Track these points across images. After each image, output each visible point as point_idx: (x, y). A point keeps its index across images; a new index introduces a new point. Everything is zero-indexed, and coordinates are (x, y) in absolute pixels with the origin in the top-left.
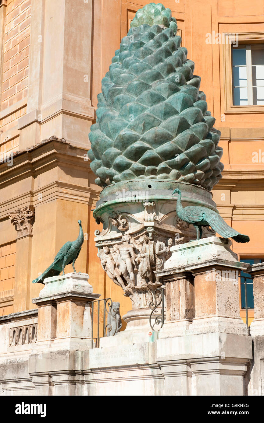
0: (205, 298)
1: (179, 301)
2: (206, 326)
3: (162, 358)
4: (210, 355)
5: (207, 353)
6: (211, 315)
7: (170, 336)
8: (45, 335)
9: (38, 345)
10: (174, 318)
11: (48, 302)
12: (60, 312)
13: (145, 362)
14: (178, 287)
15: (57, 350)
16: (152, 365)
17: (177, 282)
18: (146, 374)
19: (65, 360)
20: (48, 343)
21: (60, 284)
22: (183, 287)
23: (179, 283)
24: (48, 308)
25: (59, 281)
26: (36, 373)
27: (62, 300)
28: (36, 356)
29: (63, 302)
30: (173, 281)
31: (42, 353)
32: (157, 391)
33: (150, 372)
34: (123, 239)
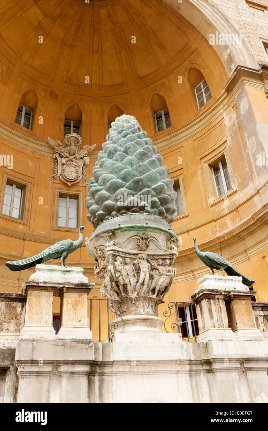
0: (244, 316)
1: (221, 314)
2: (253, 335)
4: (264, 356)
6: (251, 328)
8: (42, 321)
9: (32, 329)
10: (218, 326)
11: (49, 289)
12: (69, 301)
13: (188, 359)
14: (219, 304)
15: (71, 338)
16: (193, 362)
17: (216, 300)
18: (183, 369)
19: (89, 350)
20: (51, 330)
21: (64, 274)
22: (223, 305)
23: (219, 302)
24: (46, 293)
25: (62, 271)
26: (32, 360)
27: (73, 290)
28: (33, 341)
29: (75, 292)
30: (214, 299)
31: (42, 339)
32: (194, 384)
33: (188, 367)
34: (139, 256)
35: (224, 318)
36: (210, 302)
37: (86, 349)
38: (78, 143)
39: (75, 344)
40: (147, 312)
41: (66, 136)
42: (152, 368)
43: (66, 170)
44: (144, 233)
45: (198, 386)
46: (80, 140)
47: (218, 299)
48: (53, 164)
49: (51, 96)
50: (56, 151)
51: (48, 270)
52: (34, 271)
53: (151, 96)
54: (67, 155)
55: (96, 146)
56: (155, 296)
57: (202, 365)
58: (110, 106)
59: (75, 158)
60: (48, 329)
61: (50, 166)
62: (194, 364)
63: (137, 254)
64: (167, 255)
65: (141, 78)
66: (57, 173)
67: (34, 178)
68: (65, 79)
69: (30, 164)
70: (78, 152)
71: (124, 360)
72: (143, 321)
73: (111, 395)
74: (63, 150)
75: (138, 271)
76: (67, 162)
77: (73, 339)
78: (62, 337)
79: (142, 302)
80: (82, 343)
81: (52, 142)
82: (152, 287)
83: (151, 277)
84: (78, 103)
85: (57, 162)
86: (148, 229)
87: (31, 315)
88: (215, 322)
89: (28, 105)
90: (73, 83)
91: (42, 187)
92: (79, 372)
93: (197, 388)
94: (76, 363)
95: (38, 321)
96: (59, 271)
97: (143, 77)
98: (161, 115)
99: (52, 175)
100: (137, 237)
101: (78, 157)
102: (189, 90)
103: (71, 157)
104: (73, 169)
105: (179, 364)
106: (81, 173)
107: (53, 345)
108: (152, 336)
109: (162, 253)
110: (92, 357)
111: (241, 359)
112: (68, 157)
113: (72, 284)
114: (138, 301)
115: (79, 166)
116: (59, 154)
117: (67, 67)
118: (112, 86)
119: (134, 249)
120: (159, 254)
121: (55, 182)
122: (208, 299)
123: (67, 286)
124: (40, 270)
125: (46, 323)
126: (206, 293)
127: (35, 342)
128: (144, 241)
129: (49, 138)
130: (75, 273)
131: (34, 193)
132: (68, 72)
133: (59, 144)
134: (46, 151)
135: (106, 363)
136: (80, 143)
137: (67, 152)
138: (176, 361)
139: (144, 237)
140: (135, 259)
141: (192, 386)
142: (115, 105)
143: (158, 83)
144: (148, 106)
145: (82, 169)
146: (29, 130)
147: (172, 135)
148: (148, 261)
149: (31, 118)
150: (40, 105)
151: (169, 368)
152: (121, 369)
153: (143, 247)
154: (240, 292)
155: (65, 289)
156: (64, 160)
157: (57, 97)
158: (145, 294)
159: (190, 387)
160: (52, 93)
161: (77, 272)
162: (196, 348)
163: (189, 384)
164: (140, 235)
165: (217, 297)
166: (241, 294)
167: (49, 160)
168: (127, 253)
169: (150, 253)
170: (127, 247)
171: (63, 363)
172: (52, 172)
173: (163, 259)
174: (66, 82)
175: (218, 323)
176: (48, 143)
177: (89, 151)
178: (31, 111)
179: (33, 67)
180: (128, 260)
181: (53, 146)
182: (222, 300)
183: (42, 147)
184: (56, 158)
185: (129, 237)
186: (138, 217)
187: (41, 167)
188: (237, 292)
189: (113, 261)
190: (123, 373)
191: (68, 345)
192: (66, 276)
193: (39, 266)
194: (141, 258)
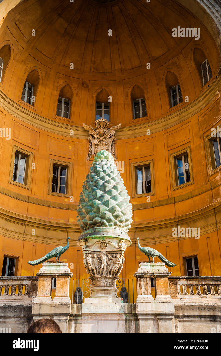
0: (162, 287)
1: (147, 287)
2: (166, 299)
3: (141, 311)
4: (170, 312)
5: (168, 311)
6: (166, 295)
7: (145, 302)
8: (45, 293)
9: (40, 298)
10: (144, 294)
11: (48, 276)
12: (59, 283)
13: (124, 313)
14: (146, 281)
15: (59, 302)
16: (127, 314)
17: (145, 278)
18: (121, 318)
19: (68, 308)
20: (49, 298)
21: (57, 267)
22: (149, 282)
23: (147, 279)
24: (47, 279)
25: (56, 266)
26: (40, 314)
27: (61, 276)
28: (40, 304)
29: (62, 277)
30: (143, 278)
31: (44, 303)
32: (127, 326)
33: (124, 317)
34: (101, 253)
35: (149, 289)
36: (141, 280)
37: (66, 308)
38: (106, 125)
39: (60, 306)
40: (106, 284)
41: (96, 121)
42: (103, 318)
43: (99, 149)
44: (103, 240)
45: (130, 328)
46: (107, 123)
47: (146, 278)
48: (88, 145)
49: (83, 86)
50: (90, 134)
51: (49, 266)
52: (42, 266)
53: (165, 75)
54: (98, 136)
55: (122, 125)
56: (111, 276)
57: (133, 316)
58: (132, 87)
59: (105, 138)
60: (47, 298)
61: (86, 147)
62: (128, 315)
63: (100, 252)
64: (118, 251)
65: (156, 59)
66: (92, 152)
67: (74, 159)
68: (93, 70)
69: (70, 148)
70: (106, 133)
71: (87, 313)
72: (103, 291)
73: (81, 331)
74: (94, 133)
75: (100, 261)
76: (98, 142)
77: (60, 303)
78: (54, 302)
79: (103, 279)
80: (64, 305)
81: (86, 127)
82: (109, 270)
83: (108, 265)
84: (105, 88)
85: (91, 143)
86: (105, 238)
87: (39, 291)
88: (142, 292)
89: (66, 96)
90: (100, 72)
91: (80, 165)
92: (62, 320)
93: (129, 328)
94: (61, 315)
95: (43, 294)
96: (54, 265)
97: (157, 58)
98: (176, 89)
99: (87, 155)
100: (99, 242)
101: (107, 137)
102: (195, 68)
103: (101, 138)
104: (103, 147)
105: (119, 316)
106: (111, 149)
107: (49, 306)
108: (105, 300)
109: (115, 250)
110: (69, 312)
111: (155, 314)
112: (99, 138)
113: (60, 273)
114: (101, 279)
115: (109, 144)
116: (92, 136)
117: (93, 59)
118: (132, 69)
119: (99, 248)
120: (113, 250)
121: (91, 160)
122: (140, 278)
123: (57, 275)
124: (44, 266)
125: (47, 294)
126: (138, 274)
127: (41, 305)
128: (104, 244)
129: (83, 124)
130: (63, 267)
131: (74, 171)
132: (94, 64)
133: (91, 129)
134: (82, 135)
135: (78, 315)
136: (108, 125)
137: (98, 134)
138: (117, 314)
139: (103, 242)
140: (99, 254)
141: (126, 328)
142: (136, 85)
143: (171, 62)
144: (164, 83)
145: (112, 146)
146: (68, 119)
147: (182, 111)
148: (107, 255)
149: (69, 106)
150: (75, 95)
151: (113, 318)
152: (86, 318)
153: (104, 247)
154: (160, 273)
155: (57, 276)
156: (96, 141)
157: (87, 86)
158: (106, 274)
159: (125, 328)
160: (83, 84)
161: (64, 265)
162: (129, 307)
163: (124, 326)
164: (101, 241)
165: (145, 276)
166: (161, 274)
167: (85, 141)
168: (94, 251)
169: (108, 250)
170: (94, 247)
171: (54, 315)
172: (88, 151)
173: (116, 254)
174: (94, 72)
175: (144, 292)
176: (83, 128)
177: (116, 129)
178: (69, 101)
179: (66, 66)
180: (95, 256)
181: (87, 130)
182: (149, 278)
183: (79, 132)
184: (90, 140)
185: (95, 242)
186: (99, 230)
187: (79, 149)
188: (158, 273)
189: (86, 257)
190: (88, 320)
191: (57, 306)
192: (58, 268)
193: (44, 264)
194: (103, 254)
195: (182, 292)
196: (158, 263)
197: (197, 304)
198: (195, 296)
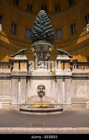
0: (67, 66)
3: (57, 75)
4: (70, 75)
6: (68, 69)
7: (59, 71)
11: (18, 61)
33: (50, 78)
35: (61, 66)
37: (25, 73)
51: (18, 57)
57: (54, 77)
62: (52, 77)
77: (23, 71)
78: (21, 71)
86: (42, 45)
92: (24, 78)
94: (23, 76)
96: (20, 57)
105: (48, 77)
107: (19, 73)
119: (40, 50)
120: (46, 51)
125: (17, 68)
127: (15, 72)
128: (42, 48)
135: (31, 76)
141: (51, 81)
148: (43, 53)
155: (21, 61)
161: (25, 57)
164: (40, 46)
166: (67, 60)
168: (38, 51)
169: (44, 51)
170: (38, 49)
185: (38, 47)
188: (65, 60)
191: (22, 73)
192: (22, 58)
193: (16, 56)
194: (41, 52)
195: (75, 68)
196: (65, 56)
197: (81, 72)
198: (80, 70)
